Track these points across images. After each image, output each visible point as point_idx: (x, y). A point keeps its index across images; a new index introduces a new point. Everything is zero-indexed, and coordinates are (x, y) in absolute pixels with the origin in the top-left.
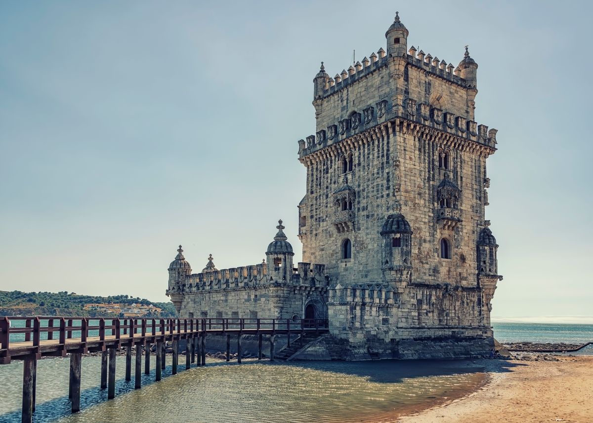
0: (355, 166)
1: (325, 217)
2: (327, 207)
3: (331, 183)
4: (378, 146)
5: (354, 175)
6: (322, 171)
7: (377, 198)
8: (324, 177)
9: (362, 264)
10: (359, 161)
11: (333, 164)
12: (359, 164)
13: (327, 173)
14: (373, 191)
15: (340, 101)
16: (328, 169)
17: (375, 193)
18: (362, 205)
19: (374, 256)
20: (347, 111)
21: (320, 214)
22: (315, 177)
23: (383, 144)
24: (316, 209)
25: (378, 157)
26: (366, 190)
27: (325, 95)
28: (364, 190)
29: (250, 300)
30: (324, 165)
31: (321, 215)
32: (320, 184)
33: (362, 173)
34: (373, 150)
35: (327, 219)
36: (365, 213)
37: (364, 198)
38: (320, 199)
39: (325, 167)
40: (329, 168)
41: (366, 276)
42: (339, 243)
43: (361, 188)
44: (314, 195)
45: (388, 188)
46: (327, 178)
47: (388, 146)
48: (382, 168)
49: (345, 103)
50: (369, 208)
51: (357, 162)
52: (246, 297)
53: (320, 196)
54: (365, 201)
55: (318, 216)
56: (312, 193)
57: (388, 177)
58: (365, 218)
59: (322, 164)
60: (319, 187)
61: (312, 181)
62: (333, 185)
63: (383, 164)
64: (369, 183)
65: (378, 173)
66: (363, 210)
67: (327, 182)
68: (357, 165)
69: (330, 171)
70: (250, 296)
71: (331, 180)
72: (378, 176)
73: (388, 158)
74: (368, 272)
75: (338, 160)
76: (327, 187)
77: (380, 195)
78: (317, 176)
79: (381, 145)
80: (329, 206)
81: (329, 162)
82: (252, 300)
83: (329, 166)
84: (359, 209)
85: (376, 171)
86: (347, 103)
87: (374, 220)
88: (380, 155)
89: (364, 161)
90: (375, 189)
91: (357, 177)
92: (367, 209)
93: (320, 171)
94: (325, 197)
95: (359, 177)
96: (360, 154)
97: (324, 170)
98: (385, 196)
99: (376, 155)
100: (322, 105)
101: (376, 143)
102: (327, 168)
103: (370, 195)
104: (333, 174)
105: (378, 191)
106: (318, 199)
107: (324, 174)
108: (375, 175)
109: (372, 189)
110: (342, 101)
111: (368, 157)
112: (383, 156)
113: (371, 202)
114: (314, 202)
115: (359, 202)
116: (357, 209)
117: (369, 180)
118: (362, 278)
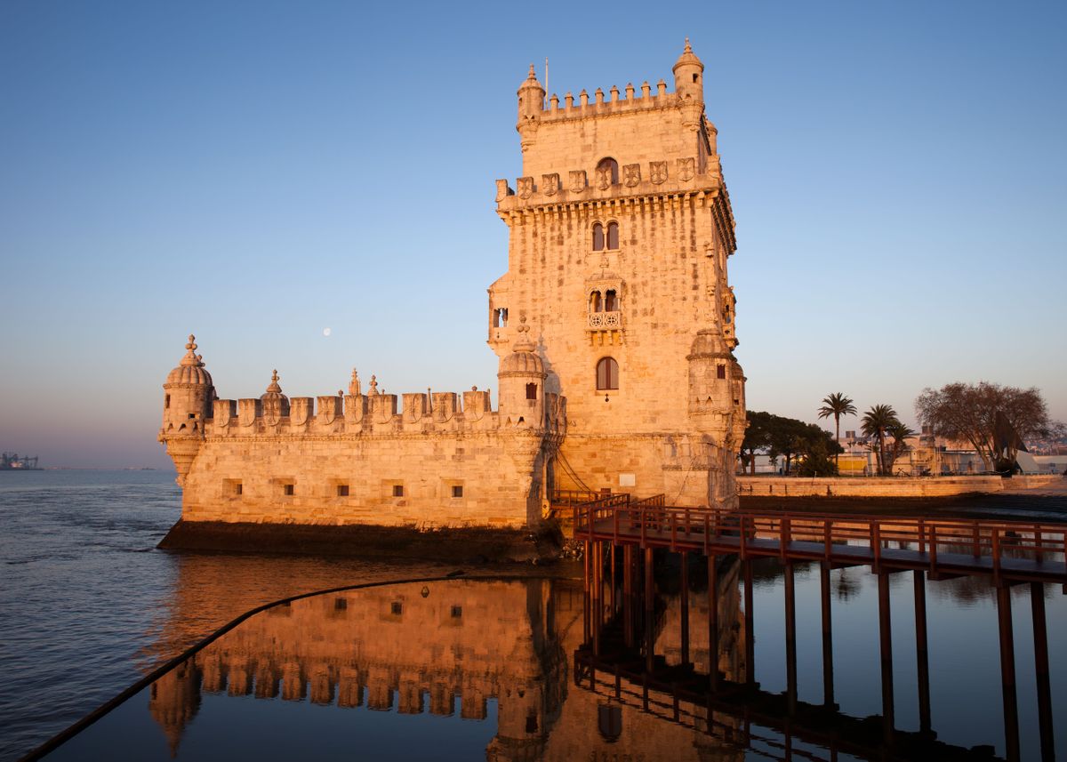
0: (625, 242)
1: (555, 316)
2: (560, 299)
3: (569, 262)
4: (673, 222)
5: (621, 255)
6: (548, 239)
7: (674, 300)
8: (552, 250)
9: (643, 400)
10: (633, 236)
11: (574, 231)
12: (634, 242)
13: (561, 243)
14: (665, 289)
15: (578, 135)
16: (562, 238)
17: (669, 291)
18: (639, 307)
19: (668, 390)
20: (595, 155)
21: (542, 310)
22: (530, 246)
23: (683, 221)
24: (535, 300)
25: (674, 238)
26: (650, 283)
27: (543, 119)
28: (645, 284)
29: (443, 457)
30: (552, 229)
31: (547, 311)
32: (543, 260)
33: (639, 256)
34: (663, 225)
35: (562, 320)
36: (649, 319)
37: (646, 296)
38: (543, 285)
39: (556, 233)
40: (565, 237)
41: (653, 420)
42: (591, 362)
43: (639, 279)
44: (529, 276)
45: (695, 288)
46: (561, 252)
47: (693, 226)
48: (684, 256)
49: (590, 140)
50: (658, 312)
51: (629, 238)
52: (430, 452)
53: (543, 279)
54: (649, 300)
55: (539, 313)
56: (522, 271)
57: (695, 271)
58: (650, 328)
59: (548, 228)
60: (540, 264)
61: (524, 251)
62: (573, 266)
63: (683, 249)
64: (657, 274)
65: (674, 262)
66: (645, 314)
67: (561, 258)
68: (628, 243)
69: (566, 242)
70: (442, 449)
71: (570, 256)
72: (674, 266)
73: (693, 243)
74: (657, 413)
75: (587, 227)
76: (561, 268)
77: (680, 295)
78: (535, 245)
79: (678, 220)
80: (565, 298)
81: (565, 228)
82: (450, 459)
83: (565, 233)
84: (635, 313)
85: (669, 257)
86: (595, 142)
87: (669, 332)
88: (679, 235)
89: (645, 238)
90: (669, 285)
91: (629, 261)
92: (652, 315)
93: (544, 239)
94: (555, 283)
95: (634, 262)
96: (635, 226)
97: (552, 238)
98: (690, 299)
99: (669, 233)
100: (536, 131)
101: (668, 215)
102: (561, 236)
103: (659, 293)
104: (574, 248)
105: (674, 288)
106: (539, 286)
107: (552, 244)
108: (668, 264)
109: (663, 285)
110: (583, 135)
111: (653, 235)
112: (683, 238)
113: (662, 305)
114: (529, 287)
115: (634, 302)
116: (630, 312)
117: (655, 270)
118: (644, 422)
